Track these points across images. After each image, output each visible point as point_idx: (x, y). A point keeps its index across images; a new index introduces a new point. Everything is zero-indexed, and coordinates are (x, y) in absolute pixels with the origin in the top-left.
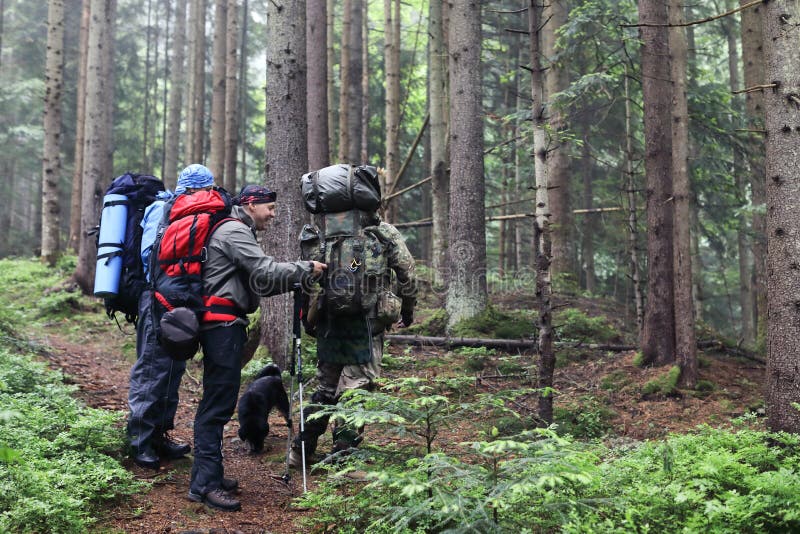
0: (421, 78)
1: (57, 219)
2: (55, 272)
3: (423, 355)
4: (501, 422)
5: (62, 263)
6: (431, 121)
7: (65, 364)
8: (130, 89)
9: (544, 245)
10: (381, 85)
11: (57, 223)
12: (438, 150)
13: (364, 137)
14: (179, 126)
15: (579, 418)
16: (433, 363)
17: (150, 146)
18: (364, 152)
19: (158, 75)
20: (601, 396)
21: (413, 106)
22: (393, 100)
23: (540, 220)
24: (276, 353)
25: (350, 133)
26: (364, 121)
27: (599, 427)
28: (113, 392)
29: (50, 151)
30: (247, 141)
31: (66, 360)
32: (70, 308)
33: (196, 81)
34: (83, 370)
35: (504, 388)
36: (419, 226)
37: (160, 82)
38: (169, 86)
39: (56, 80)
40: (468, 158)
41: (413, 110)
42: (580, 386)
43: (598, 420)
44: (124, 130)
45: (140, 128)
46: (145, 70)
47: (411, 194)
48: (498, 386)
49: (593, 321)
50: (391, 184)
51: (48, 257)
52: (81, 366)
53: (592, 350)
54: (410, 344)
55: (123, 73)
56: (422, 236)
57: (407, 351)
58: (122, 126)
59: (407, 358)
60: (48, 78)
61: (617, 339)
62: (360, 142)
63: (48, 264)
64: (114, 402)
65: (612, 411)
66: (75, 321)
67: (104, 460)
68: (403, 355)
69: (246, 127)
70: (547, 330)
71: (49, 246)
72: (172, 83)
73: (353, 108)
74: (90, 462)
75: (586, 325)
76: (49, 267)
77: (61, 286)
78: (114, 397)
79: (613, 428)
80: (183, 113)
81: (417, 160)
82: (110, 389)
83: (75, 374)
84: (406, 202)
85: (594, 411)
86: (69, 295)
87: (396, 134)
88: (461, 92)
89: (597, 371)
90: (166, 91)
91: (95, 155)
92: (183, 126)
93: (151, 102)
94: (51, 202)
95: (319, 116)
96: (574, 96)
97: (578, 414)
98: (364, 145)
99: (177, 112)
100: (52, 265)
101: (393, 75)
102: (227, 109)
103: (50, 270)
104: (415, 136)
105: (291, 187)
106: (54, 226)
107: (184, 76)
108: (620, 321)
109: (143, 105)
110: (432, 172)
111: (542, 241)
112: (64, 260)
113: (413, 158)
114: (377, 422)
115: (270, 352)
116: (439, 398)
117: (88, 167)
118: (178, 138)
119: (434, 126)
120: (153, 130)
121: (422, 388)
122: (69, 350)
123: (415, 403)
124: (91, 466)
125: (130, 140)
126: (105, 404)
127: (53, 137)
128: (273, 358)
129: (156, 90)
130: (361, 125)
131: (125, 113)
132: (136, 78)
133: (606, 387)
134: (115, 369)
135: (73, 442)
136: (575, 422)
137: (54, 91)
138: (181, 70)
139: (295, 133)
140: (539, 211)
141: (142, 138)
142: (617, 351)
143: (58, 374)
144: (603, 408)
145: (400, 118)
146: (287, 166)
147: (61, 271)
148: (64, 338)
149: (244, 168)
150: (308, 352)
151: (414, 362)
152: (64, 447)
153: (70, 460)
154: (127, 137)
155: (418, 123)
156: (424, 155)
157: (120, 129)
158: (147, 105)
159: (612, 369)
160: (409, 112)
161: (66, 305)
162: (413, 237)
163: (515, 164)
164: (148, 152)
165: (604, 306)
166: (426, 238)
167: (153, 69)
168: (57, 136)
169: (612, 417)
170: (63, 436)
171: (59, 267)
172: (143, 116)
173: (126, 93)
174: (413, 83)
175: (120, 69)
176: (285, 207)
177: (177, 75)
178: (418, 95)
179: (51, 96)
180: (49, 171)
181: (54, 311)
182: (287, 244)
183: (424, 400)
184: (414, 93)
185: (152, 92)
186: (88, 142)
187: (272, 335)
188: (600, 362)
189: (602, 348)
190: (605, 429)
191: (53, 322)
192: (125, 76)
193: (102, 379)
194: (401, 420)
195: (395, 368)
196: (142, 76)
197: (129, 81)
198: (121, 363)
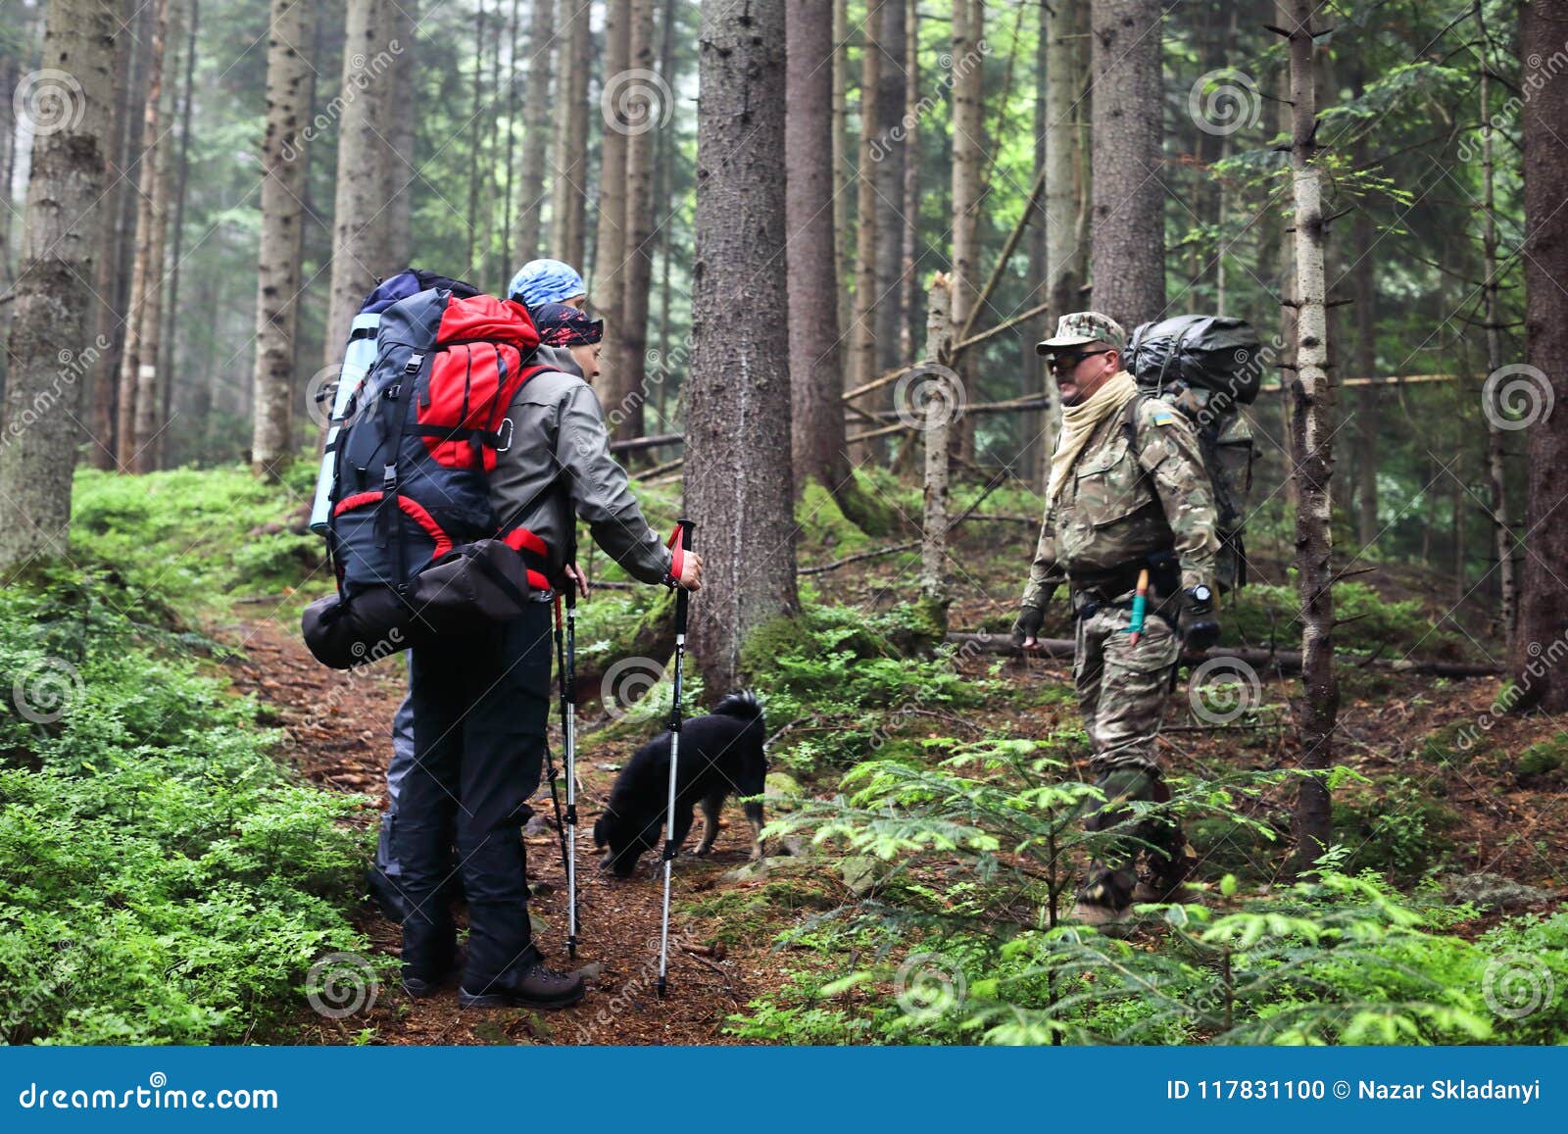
0: (1024, 116)
1: (285, 388)
2: (277, 495)
3: (1028, 677)
4: (1202, 831)
5: (293, 477)
6: (1049, 189)
7: (270, 682)
8: (445, 137)
9: (1317, 435)
10: (941, 129)
11: (285, 396)
12: (1061, 248)
13: (908, 233)
14: (538, 208)
15: (1377, 827)
16: (1052, 695)
17: (482, 249)
18: (908, 261)
19: (498, 109)
20: (1423, 776)
21: (1007, 173)
22: (969, 153)
23: (1309, 377)
24: (712, 667)
25: (880, 222)
26: (908, 199)
27: (1423, 848)
28: (361, 746)
29: (273, 250)
30: (673, 241)
31: (275, 675)
32: (299, 567)
33: (572, 118)
34: (307, 696)
35: (1206, 754)
36: (1019, 409)
37: (502, 122)
38: (519, 130)
39: (287, 108)
40: (1131, 255)
41: (1006, 181)
42: (1375, 752)
43: (1420, 830)
44: (433, 219)
45: (463, 215)
46: (472, 100)
47: (1003, 351)
48: (1193, 750)
49: (1398, 610)
50: (962, 323)
51: (266, 463)
52: (305, 687)
53: (1398, 672)
54: (1001, 654)
55: (432, 106)
56: (1021, 436)
57: (994, 669)
58: (428, 212)
59: (995, 684)
60: (271, 105)
61: (1448, 651)
62: (900, 241)
63: (265, 477)
64: (358, 767)
65: (1450, 811)
66: (309, 592)
67: (306, 907)
68: (985, 676)
69: (671, 212)
70: (1322, 628)
71: (269, 440)
72: (525, 123)
73: (887, 174)
74: (273, 911)
75: (1381, 619)
76: (266, 484)
77: (283, 523)
78: (362, 755)
79: (1453, 849)
80: (548, 184)
81: (1012, 283)
82: (354, 737)
83: (288, 703)
84: (992, 366)
85: (1410, 810)
86: (299, 540)
87: (972, 223)
88: (1117, 114)
89: (1412, 721)
90: (512, 140)
91: (358, 256)
92: (547, 213)
93: (482, 163)
94: (273, 354)
95: (815, 176)
96: (1369, 114)
97: (1373, 816)
98: (908, 247)
99: (534, 181)
100: (273, 481)
101: (969, 102)
102: (630, 168)
103: (270, 490)
104: (1009, 232)
105: (750, 311)
106: (278, 402)
107: (550, 112)
108: (1446, 612)
109: (469, 169)
110: (1049, 295)
111: (1311, 426)
112: (298, 472)
113: (1004, 279)
114: (930, 848)
115: (697, 666)
116: (1081, 789)
117: (342, 279)
118: (536, 234)
119: (1055, 197)
120: (487, 217)
121: (1039, 765)
122: (287, 653)
123: (1023, 800)
124: (272, 920)
125: (443, 238)
126: (340, 772)
127: (278, 222)
128: (705, 678)
129: (494, 140)
130: (901, 208)
131: (434, 183)
132: (455, 116)
133: (1433, 758)
134: (377, 695)
135: (243, 863)
136: (1367, 832)
137: (282, 131)
138: (546, 101)
139: (759, 197)
140: (1305, 356)
141: (465, 235)
142: (1456, 676)
143: (249, 704)
144: (1431, 803)
145: (981, 193)
146: (741, 267)
147: (292, 492)
148: (283, 627)
149: (668, 295)
150: (780, 668)
151: (1011, 694)
152: (222, 872)
153: (224, 908)
154: (439, 231)
155: (1017, 208)
156: (1029, 271)
157: (423, 217)
158: (475, 167)
159: (1445, 716)
160: (997, 184)
161: (291, 559)
162: (1004, 437)
163: (1216, 286)
164: (478, 262)
165: (1408, 580)
166: (1029, 438)
167: (489, 99)
168: (286, 220)
169: (1450, 824)
170: (222, 848)
171: (286, 485)
172: (466, 192)
173: (436, 145)
174: (1008, 125)
175: (425, 97)
176: (733, 354)
177: (537, 109)
178: (1018, 152)
179: (276, 139)
180: (270, 292)
181: (266, 572)
182: (739, 434)
183: (1046, 796)
184: (1010, 147)
185: (487, 143)
186: (343, 228)
187: (702, 629)
188: (1418, 700)
189: (1419, 670)
190: (1437, 851)
191: (263, 594)
192: (435, 112)
193: (345, 716)
194: (989, 843)
195: (967, 705)
196: (468, 111)
197: (442, 123)
198: (389, 683)
